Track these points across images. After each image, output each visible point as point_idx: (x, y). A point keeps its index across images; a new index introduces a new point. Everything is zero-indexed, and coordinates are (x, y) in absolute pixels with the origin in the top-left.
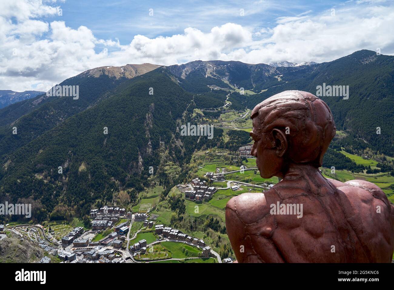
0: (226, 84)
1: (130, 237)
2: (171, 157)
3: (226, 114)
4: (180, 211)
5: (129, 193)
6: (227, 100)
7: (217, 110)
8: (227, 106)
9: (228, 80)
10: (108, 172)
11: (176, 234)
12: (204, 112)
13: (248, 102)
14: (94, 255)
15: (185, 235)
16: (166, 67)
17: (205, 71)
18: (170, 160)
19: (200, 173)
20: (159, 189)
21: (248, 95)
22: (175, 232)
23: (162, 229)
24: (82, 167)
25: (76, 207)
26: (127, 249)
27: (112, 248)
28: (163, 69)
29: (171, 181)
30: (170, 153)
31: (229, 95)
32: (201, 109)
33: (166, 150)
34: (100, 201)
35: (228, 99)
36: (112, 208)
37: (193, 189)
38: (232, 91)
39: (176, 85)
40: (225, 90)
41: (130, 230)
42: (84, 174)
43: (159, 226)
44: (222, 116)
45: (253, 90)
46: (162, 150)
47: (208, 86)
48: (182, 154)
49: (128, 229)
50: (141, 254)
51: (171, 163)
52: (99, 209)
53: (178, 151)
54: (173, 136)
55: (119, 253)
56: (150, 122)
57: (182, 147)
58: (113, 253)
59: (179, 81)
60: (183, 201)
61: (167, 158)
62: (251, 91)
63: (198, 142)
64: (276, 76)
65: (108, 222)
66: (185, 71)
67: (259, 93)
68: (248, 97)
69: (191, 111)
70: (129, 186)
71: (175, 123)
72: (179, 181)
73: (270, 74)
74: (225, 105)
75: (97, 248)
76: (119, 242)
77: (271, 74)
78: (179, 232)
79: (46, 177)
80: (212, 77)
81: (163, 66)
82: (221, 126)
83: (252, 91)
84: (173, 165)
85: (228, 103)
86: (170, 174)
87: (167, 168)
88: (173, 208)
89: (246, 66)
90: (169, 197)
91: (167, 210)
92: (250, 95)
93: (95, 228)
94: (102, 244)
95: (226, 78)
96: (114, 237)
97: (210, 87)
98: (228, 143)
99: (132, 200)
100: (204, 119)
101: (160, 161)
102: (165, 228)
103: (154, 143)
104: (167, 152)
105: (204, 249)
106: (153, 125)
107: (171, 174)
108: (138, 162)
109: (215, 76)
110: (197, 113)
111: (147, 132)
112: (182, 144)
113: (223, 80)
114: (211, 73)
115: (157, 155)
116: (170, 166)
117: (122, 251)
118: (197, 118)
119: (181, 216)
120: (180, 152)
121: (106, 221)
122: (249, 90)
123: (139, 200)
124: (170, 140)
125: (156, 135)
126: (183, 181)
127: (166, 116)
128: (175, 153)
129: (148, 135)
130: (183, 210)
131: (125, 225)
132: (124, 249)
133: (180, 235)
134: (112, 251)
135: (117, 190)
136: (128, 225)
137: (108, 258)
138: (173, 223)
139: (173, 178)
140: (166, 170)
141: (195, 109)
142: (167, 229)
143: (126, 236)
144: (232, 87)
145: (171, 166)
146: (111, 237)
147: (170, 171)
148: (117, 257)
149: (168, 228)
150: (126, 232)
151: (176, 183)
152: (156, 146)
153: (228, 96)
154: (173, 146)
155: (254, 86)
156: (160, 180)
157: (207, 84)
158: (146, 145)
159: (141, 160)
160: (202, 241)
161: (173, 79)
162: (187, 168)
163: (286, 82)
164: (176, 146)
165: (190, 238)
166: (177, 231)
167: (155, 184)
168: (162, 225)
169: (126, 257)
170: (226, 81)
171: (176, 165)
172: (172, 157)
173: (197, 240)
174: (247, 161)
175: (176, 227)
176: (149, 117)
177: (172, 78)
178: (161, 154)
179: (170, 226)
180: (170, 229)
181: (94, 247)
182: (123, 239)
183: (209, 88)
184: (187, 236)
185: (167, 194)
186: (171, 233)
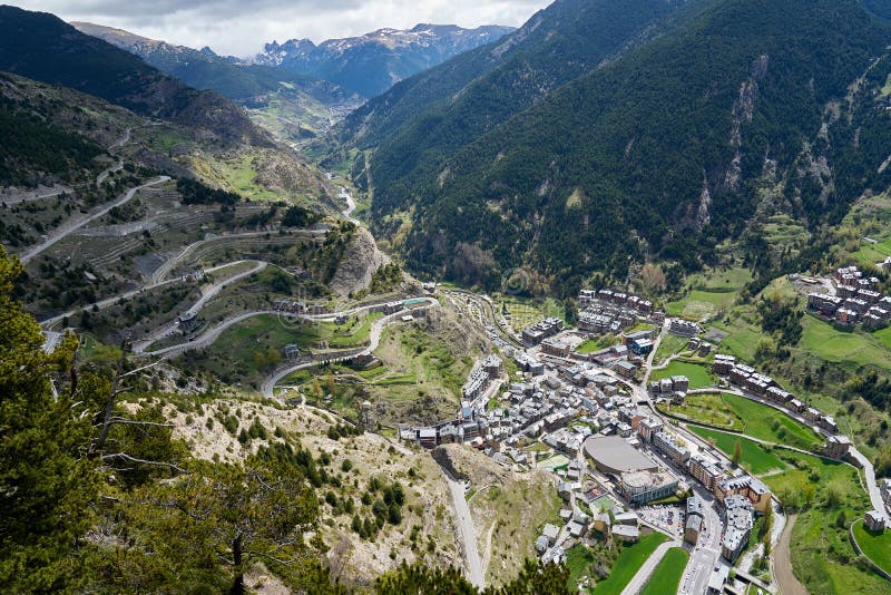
1: (654, 363)
2: (787, 203)
4: (784, 337)
5: (664, 272)
10: (625, 216)
11: (764, 385)
14: (577, 377)
15: (785, 395)
18: (784, 209)
20: (742, 276)
22: (762, 380)
23: (731, 367)
24: (574, 200)
25: (553, 277)
26: (644, 384)
27: (613, 374)
29: (777, 263)
30: (788, 192)
33: (777, 183)
34: (602, 275)
36: (624, 296)
37: (834, 291)
41: (655, 348)
42: (575, 215)
43: (726, 359)
46: (767, 182)
48: (823, 198)
49: (651, 347)
50: (672, 403)
51: (785, 216)
52: (597, 292)
53: (811, 188)
54: (807, 146)
55: (626, 387)
56: (748, 104)
57: (826, 180)
58: (613, 384)
60: (800, 315)
61: (776, 203)
63: (881, 169)
65: (611, 322)
70: (668, 255)
71: (819, 113)
72: (799, 266)
75: (585, 365)
76: (629, 366)
78: (773, 384)
79: (505, 209)
84: (789, 223)
86: (776, 243)
87: (769, 227)
88: (769, 326)
90: (762, 298)
91: (752, 327)
93: (584, 328)
94: (595, 361)
96: (619, 354)
99: (668, 288)
101: (755, 209)
102: (739, 366)
103: (748, 162)
104: (780, 187)
105: (832, 439)
106: (754, 114)
107: (781, 245)
108: (699, 203)
111: (736, 132)
112: (827, 171)
115: (750, 193)
116: (780, 223)
117: (631, 385)
119: (786, 348)
120: (818, 191)
121: (607, 319)
123: (686, 291)
124: (795, 158)
125: (758, 142)
126: (808, 268)
127: (798, 90)
128: (803, 193)
129: (735, 139)
130: (793, 335)
131: (646, 337)
132: (638, 383)
133: (773, 389)
134: (612, 380)
135: (640, 259)
136: (653, 339)
137: (602, 389)
138: (761, 358)
139: (783, 254)
140: (767, 233)
142: (743, 369)
143: (646, 358)
145: (784, 225)
146: (613, 352)
147: (776, 238)
148: (622, 394)
149: (745, 368)
150: (646, 351)
151: (788, 268)
152: (751, 169)
154: (801, 173)
156: (747, 255)
158: (727, 166)
159: (706, 199)
160: (830, 420)
162: (829, 235)
164: (808, 174)
165: (798, 404)
166: (768, 380)
167: (733, 261)
168: (732, 358)
169: (641, 399)
171: (797, 224)
172: (792, 202)
173: (817, 413)
175: (769, 373)
176: (746, 93)
178: (761, 190)
179: (751, 365)
180: (751, 370)
181: (578, 362)
182: (639, 364)
184: (790, 397)
185: (759, 291)
186: (751, 380)
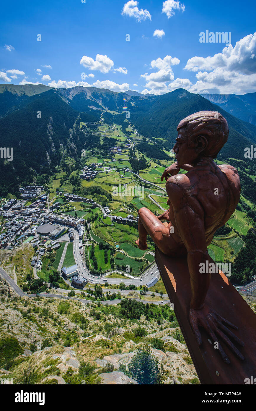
0: (100, 106)
1: (49, 201)
2: (68, 154)
3: (101, 126)
4: (77, 185)
5: (44, 177)
6: (102, 117)
7: (95, 123)
8: (102, 122)
9: (102, 103)
10: (26, 164)
11: (77, 197)
12: (87, 125)
13: (114, 119)
14: (28, 213)
15: (82, 198)
16: (57, 89)
17: (86, 95)
18: (68, 156)
19: (87, 163)
20: (63, 174)
21: (114, 115)
22: (76, 196)
23: (69, 196)
25: (8, 187)
26: (48, 208)
27: (38, 208)
28: (55, 91)
29: (70, 168)
30: (68, 151)
31: (102, 113)
32: (85, 123)
33: (64, 150)
34: (25, 182)
35: (102, 116)
36: (34, 186)
37: (84, 173)
38: (104, 111)
39: (66, 104)
40: (100, 110)
41: (48, 197)
43: (67, 194)
44: (99, 127)
45: (117, 111)
46: (62, 150)
47: (89, 106)
48: (76, 152)
49: (47, 198)
50: (57, 210)
51: (69, 158)
52: (25, 188)
53: (72, 150)
54: (69, 140)
55: (43, 210)
56: (51, 130)
57: (75, 148)
58: (40, 211)
59: (68, 101)
60: (79, 180)
61: (66, 155)
63: (85, 144)
64: (131, 102)
65: (33, 195)
66: (72, 93)
67: (121, 114)
68: (114, 116)
69: (78, 124)
70: (43, 173)
71: (68, 132)
72: (76, 169)
74: (101, 121)
75: (29, 209)
76: (42, 205)
77: (128, 100)
78: (79, 197)
80: (91, 100)
81: (55, 88)
82: (99, 134)
83: (117, 112)
84: (70, 159)
85: (102, 120)
86: (69, 164)
87: (66, 161)
88: (74, 184)
89: (112, 93)
90: (70, 178)
91: (70, 185)
93: (25, 199)
94: (32, 207)
95: (100, 101)
96: (39, 203)
97: (90, 107)
98: (103, 145)
99: (46, 181)
100: (88, 129)
101: (61, 157)
102: (70, 195)
103: (56, 145)
104: (66, 150)
105: (93, 204)
106: (53, 133)
107: (70, 164)
108: (46, 158)
109: (93, 99)
110: (82, 125)
111: (50, 138)
112: (75, 146)
113: (98, 103)
114: (90, 97)
115: (59, 153)
117: (45, 209)
118: (83, 129)
119: (78, 188)
120: (74, 151)
121: (31, 194)
122: (115, 111)
123: (51, 181)
124: (67, 143)
125: (57, 140)
126: (78, 169)
127: (62, 127)
128: (71, 151)
130: (79, 184)
131: (44, 195)
132: (46, 208)
133: (79, 198)
134: (39, 210)
135: (35, 175)
136: (47, 196)
137: (37, 214)
138: (74, 192)
139: (71, 167)
140: (66, 162)
141: (81, 123)
142: (71, 196)
143: (46, 201)
144: (104, 108)
145: (69, 160)
146: (37, 203)
147: (68, 163)
148: (43, 213)
149: (72, 195)
150: (46, 199)
151: (73, 169)
152: (57, 147)
153: (102, 115)
154: (69, 147)
155: (118, 108)
156: (63, 168)
158: (51, 147)
159: (48, 156)
160: (92, 200)
161: (64, 99)
162: (80, 160)
163: (137, 107)
164: (71, 147)
165: (85, 199)
166: (77, 196)
167: (60, 171)
168: (68, 194)
169: (49, 212)
170: (100, 103)
171: (72, 159)
172: (70, 154)
173: (89, 199)
174: (114, 156)
175: (76, 194)
176: (49, 127)
177: (62, 98)
178: (61, 152)
179: (72, 194)
180: (73, 195)
181: (26, 209)
182: (45, 203)
183: (89, 108)
184: (83, 198)
185: (69, 176)
186: (74, 197)
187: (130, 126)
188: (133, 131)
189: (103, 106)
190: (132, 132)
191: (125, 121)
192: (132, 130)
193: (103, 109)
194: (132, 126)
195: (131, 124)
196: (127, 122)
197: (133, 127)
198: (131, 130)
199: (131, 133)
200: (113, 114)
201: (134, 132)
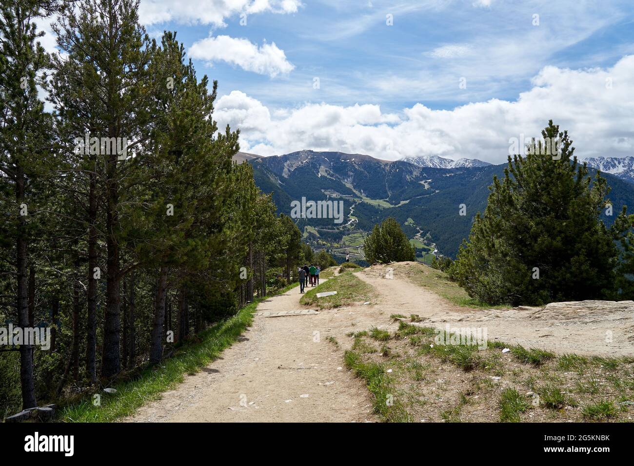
0: (349, 189)
3: (350, 235)
6: (352, 215)
7: (338, 229)
8: (352, 225)
9: (352, 183)
12: (319, 232)
13: (380, 219)
17: (318, 167)
21: (381, 208)
28: (258, 163)
31: (353, 206)
32: (314, 227)
35: (352, 212)
38: (358, 201)
39: (276, 187)
40: (347, 198)
44: (345, 238)
45: (387, 199)
47: (323, 191)
59: (279, 182)
62: (385, 201)
64: (421, 181)
66: (288, 165)
67: (397, 206)
68: (381, 211)
69: (301, 229)
73: (412, 177)
74: (349, 223)
77: (414, 177)
80: (328, 177)
82: (344, 253)
83: (387, 201)
85: (353, 220)
92: (384, 208)
95: (349, 179)
97: (326, 193)
100: (320, 241)
109: (332, 175)
110: (310, 233)
113: (344, 183)
114: (326, 171)
118: (310, 239)
122: (382, 200)
141: (306, 227)
144: (357, 192)
153: (353, 208)
155: (390, 193)
157: (322, 189)
161: (272, 179)
163: (437, 191)
170: (348, 183)
177: (270, 177)
183: (324, 194)
187: (419, 234)
188: (426, 247)
189: (354, 191)
190: (424, 250)
191: (406, 223)
192: (425, 244)
193: (355, 196)
194: (423, 235)
195: (422, 231)
196: (411, 225)
197: (428, 239)
198: (421, 246)
199: (424, 253)
200: (376, 207)
201: (430, 250)
